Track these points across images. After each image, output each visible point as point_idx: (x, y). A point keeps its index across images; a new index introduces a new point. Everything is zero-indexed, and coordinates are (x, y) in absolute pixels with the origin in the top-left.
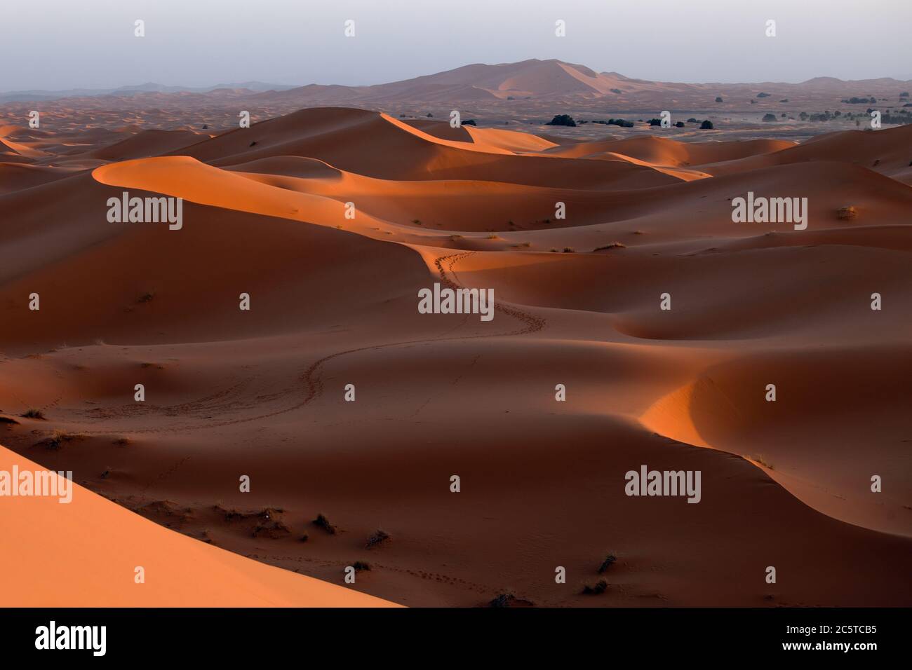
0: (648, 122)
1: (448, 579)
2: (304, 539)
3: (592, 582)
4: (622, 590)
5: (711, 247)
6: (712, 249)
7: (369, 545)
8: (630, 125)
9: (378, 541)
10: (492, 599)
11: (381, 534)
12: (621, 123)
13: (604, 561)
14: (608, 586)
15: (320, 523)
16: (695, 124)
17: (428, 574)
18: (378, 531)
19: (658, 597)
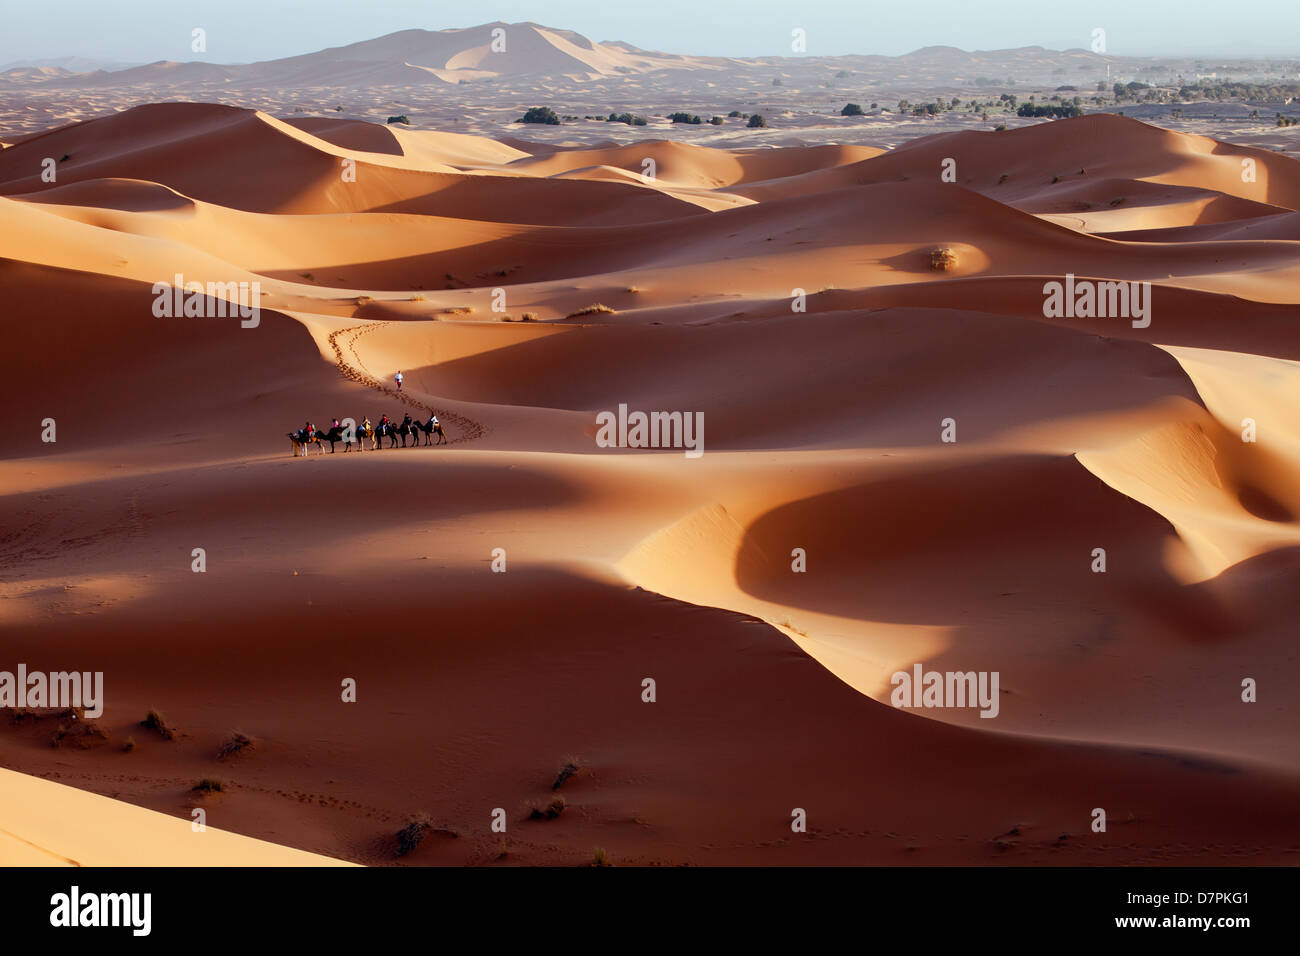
0: (668, 118)
1: (336, 802)
2: (127, 749)
3: (543, 803)
4: (584, 814)
5: (737, 312)
6: (736, 315)
7: (222, 755)
8: (640, 123)
9: (235, 748)
10: (398, 829)
11: (240, 739)
12: (627, 119)
13: (560, 773)
14: (566, 808)
15: (151, 725)
16: (739, 120)
17: (308, 796)
18: (236, 735)
19: (635, 822)
